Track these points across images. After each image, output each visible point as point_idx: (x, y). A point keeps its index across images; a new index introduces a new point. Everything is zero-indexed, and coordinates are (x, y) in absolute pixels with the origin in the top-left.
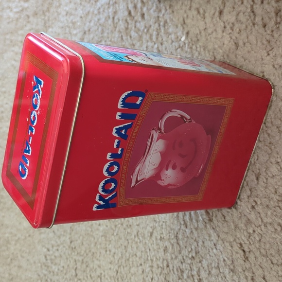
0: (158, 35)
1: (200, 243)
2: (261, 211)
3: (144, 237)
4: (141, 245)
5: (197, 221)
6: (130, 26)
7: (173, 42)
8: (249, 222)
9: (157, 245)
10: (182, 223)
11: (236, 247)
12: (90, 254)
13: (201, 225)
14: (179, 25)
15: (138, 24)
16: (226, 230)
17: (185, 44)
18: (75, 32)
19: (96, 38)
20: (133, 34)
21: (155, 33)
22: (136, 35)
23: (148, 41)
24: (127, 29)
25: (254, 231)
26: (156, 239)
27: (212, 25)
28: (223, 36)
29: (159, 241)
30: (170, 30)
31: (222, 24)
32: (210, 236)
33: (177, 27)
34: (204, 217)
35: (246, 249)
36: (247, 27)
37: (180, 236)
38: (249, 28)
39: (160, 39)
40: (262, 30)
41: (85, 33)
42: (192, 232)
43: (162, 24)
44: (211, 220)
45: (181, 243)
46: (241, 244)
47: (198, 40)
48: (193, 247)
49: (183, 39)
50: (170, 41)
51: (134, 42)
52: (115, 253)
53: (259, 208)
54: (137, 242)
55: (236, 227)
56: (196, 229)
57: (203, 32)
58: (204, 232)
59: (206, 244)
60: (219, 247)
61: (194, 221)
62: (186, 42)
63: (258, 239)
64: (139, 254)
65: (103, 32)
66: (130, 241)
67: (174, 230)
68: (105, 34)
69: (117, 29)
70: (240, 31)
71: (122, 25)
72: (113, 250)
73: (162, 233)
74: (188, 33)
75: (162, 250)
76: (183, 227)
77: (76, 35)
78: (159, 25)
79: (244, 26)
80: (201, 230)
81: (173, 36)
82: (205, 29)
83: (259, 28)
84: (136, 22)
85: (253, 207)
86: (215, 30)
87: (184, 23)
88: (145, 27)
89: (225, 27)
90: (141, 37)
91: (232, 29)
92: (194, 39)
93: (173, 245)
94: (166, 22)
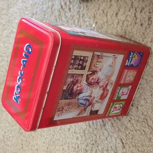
0: (78, 21)
1: (98, 137)
2: (134, 123)
3: (64, 130)
4: (62, 135)
5: (97, 125)
6: (61, 14)
7: (87, 26)
8: (127, 128)
9: (73, 135)
10: (88, 125)
11: (119, 141)
12: (31, 137)
13: (99, 127)
14: (92, 18)
15: (66, 14)
16: (113, 131)
17: (94, 28)
18: (27, 13)
19: (40, 18)
20: (63, 19)
21: (76, 20)
22: (65, 20)
23: (72, 24)
24: (60, 15)
25: (129, 133)
26: (72, 132)
27: (111, 20)
28: (117, 27)
29: (74, 134)
30: (86, 20)
31: (117, 21)
32: (104, 133)
33: (90, 18)
34: (101, 123)
35: (124, 142)
36: (131, 24)
37: (86, 132)
38: (133, 24)
39: (80, 24)
40: (140, 27)
41: (33, 14)
42: (93, 130)
43: (81, 15)
44: (104, 125)
45: (86, 136)
46: (121, 139)
47: (102, 27)
48: (94, 138)
49: (94, 25)
50: (85, 26)
51: (64, 23)
52: (46, 138)
53: (133, 122)
54: (60, 133)
55: (119, 130)
56: (96, 129)
57: (105, 23)
58: (100, 131)
59: (101, 138)
60: (108, 140)
61: (95, 125)
62: (96, 27)
63: (131, 137)
64: (61, 139)
65: (45, 15)
66: (56, 132)
67: (83, 128)
68: (46, 17)
69: (54, 15)
70: (127, 26)
71: (57, 13)
72: (46, 136)
73: (76, 129)
74: (96, 23)
75: (75, 138)
76: (88, 127)
77: (28, 14)
78: (80, 16)
79: (130, 23)
80: (99, 129)
81: (88, 23)
82: (107, 22)
83: (138, 25)
84: (65, 12)
85: (130, 121)
86: (113, 23)
87: (95, 16)
88: (71, 16)
89: (118, 22)
90: (68, 21)
91: (123, 24)
92: (100, 26)
93: (82, 136)
94: (83, 15)
